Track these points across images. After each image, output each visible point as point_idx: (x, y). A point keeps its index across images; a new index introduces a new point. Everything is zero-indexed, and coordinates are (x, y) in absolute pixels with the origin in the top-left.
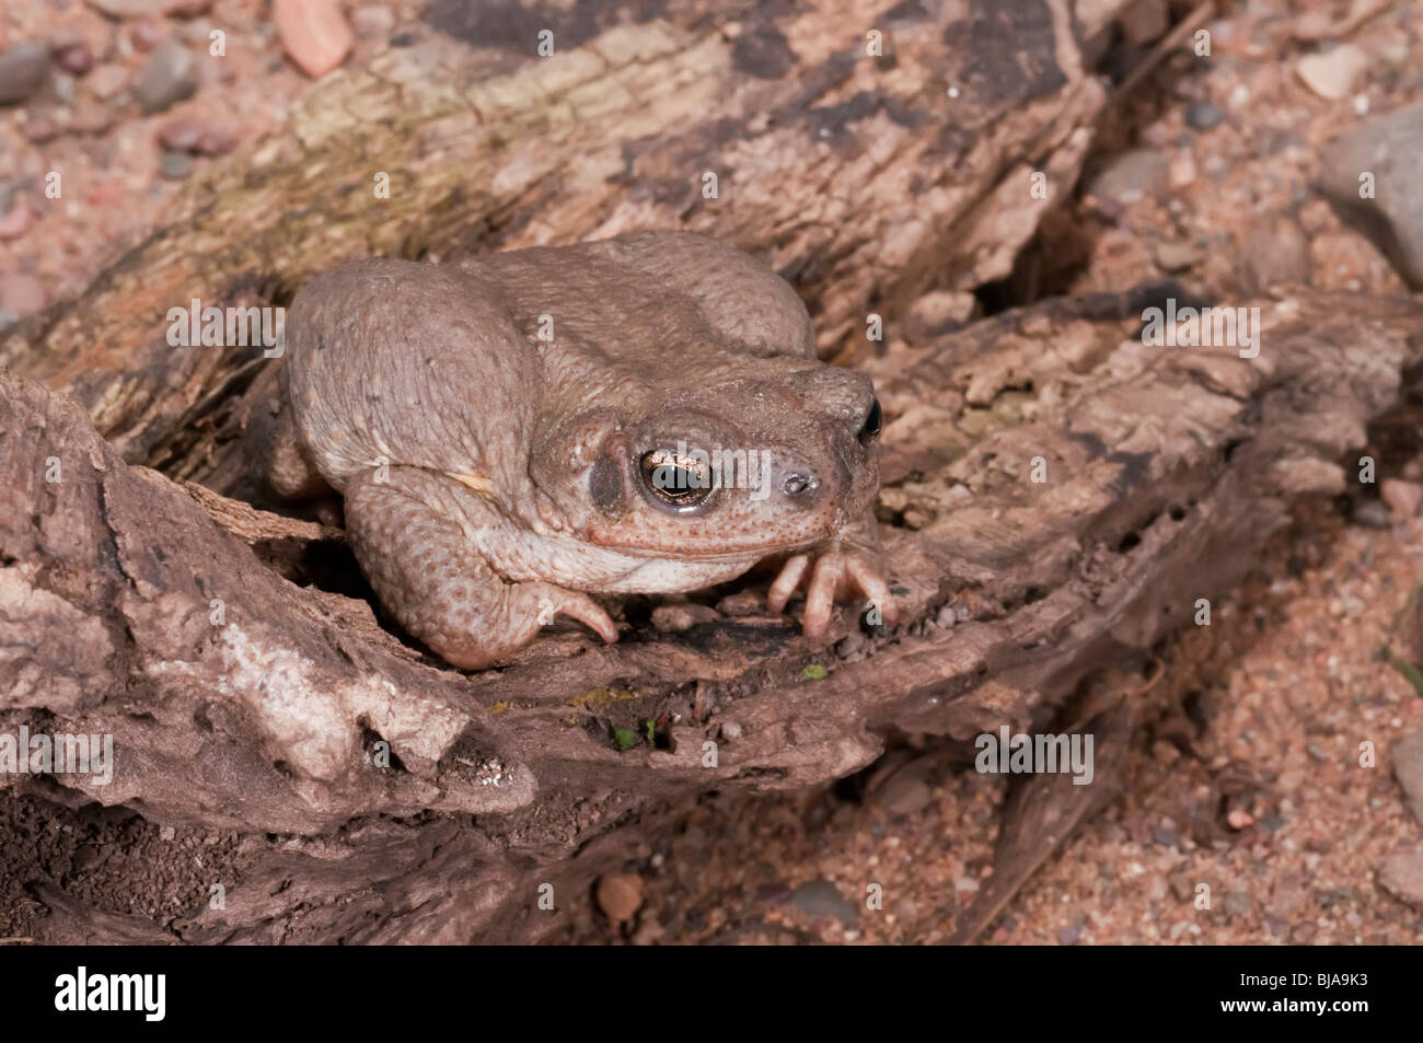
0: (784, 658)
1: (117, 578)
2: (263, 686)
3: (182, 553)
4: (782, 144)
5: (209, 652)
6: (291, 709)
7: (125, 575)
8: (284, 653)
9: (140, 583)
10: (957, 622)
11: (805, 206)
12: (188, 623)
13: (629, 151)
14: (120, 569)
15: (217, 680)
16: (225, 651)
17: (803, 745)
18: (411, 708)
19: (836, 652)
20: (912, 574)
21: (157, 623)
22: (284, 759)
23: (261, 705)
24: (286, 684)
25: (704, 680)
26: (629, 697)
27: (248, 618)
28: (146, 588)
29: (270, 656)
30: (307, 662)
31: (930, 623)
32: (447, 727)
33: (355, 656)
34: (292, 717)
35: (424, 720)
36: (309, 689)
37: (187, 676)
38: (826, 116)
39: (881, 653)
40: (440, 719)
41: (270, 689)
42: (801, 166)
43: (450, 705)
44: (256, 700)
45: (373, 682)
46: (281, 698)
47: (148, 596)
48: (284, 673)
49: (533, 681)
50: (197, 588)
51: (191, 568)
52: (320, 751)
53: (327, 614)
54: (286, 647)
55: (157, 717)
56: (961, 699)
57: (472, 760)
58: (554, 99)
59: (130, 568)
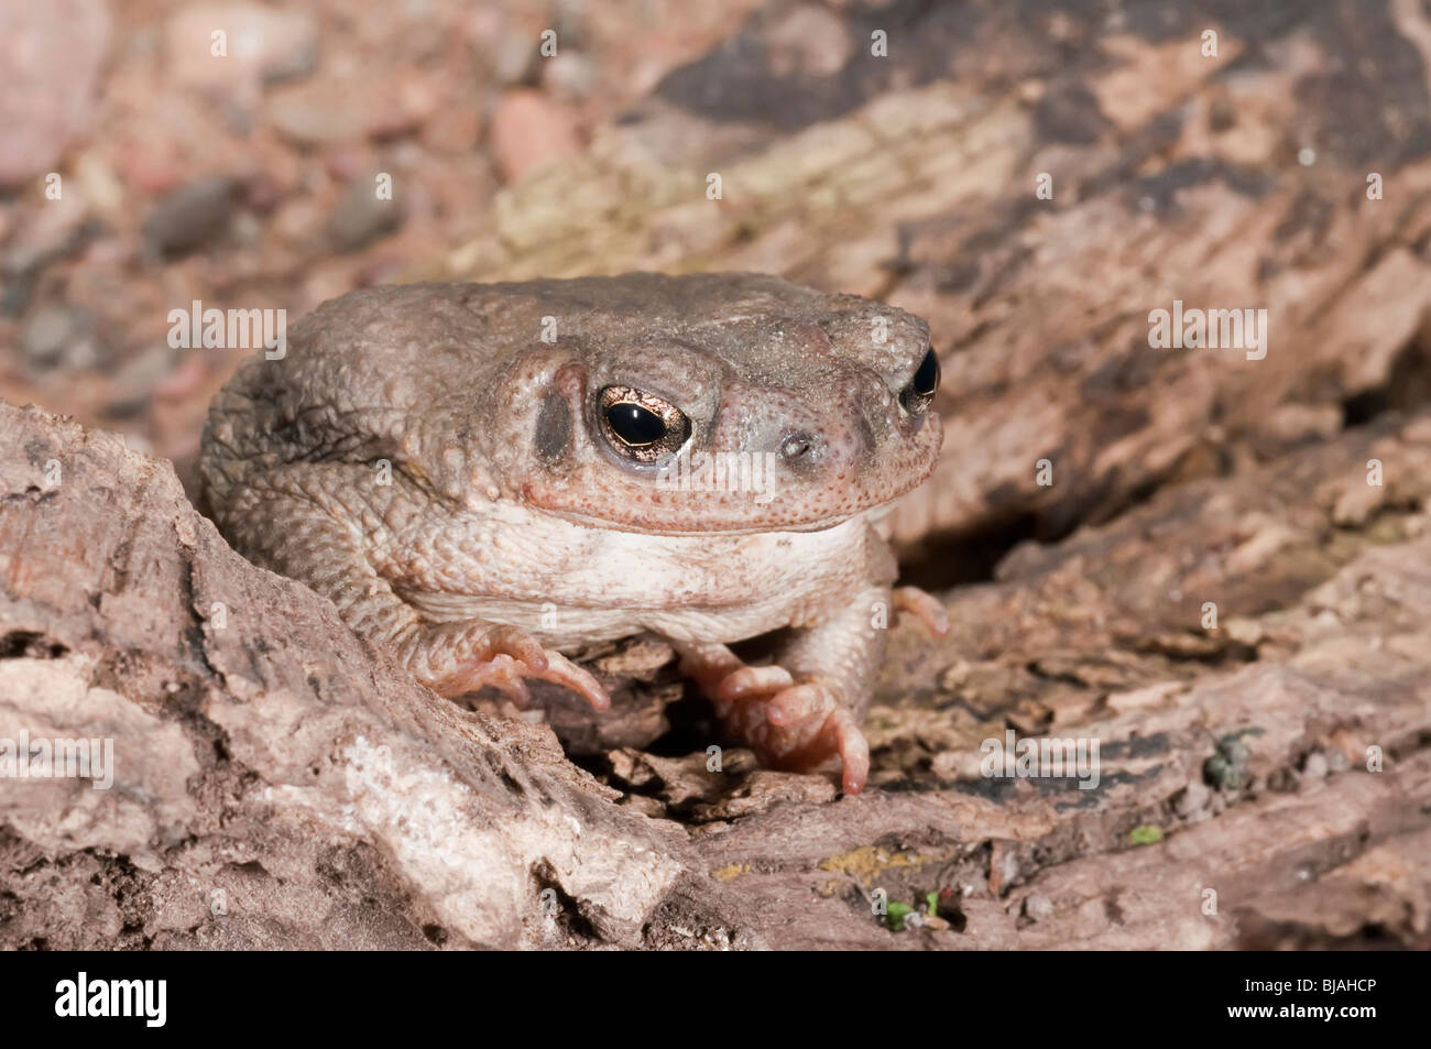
0: (1104, 812)
1: (201, 672)
2: (402, 822)
3: (293, 649)
4: (1094, 220)
5: (327, 777)
6: (440, 852)
7: (211, 669)
8: (428, 776)
9: (231, 679)
10: (1330, 773)
11: (1125, 291)
12: (298, 734)
13: (905, 233)
14: (205, 660)
15: (340, 812)
16: (350, 772)
17: (1135, 924)
18: (602, 851)
19: (1174, 810)
20: (1270, 710)
21: (255, 732)
22: (437, 923)
23: (400, 846)
24: (434, 818)
25: (1000, 840)
26: (904, 863)
27: (380, 727)
28: (237, 684)
29: (410, 780)
30: (460, 787)
31: (1297, 775)
32: (651, 877)
33: (526, 784)
34: (442, 861)
35: (619, 867)
36: (463, 824)
37: (301, 807)
38: (1150, 186)
39: (1233, 811)
40: (641, 866)
41: (412, 824)
42: (1119, 245)
43: (654, 848)
44: (394, 838)
45: (551, 815)
46: (427, 836)
47: (241, 695)
48: (430, 804)
49: (774, 836)
50: (311, 688)
51: (305, 666)
52: (480, 906)
53: (495, 740)
54: (432, 768)
55: (266, 867)
56: (1338, 872)
57: (690, 928)
58: (816, 182)
59: (217, 659)
